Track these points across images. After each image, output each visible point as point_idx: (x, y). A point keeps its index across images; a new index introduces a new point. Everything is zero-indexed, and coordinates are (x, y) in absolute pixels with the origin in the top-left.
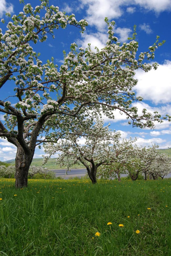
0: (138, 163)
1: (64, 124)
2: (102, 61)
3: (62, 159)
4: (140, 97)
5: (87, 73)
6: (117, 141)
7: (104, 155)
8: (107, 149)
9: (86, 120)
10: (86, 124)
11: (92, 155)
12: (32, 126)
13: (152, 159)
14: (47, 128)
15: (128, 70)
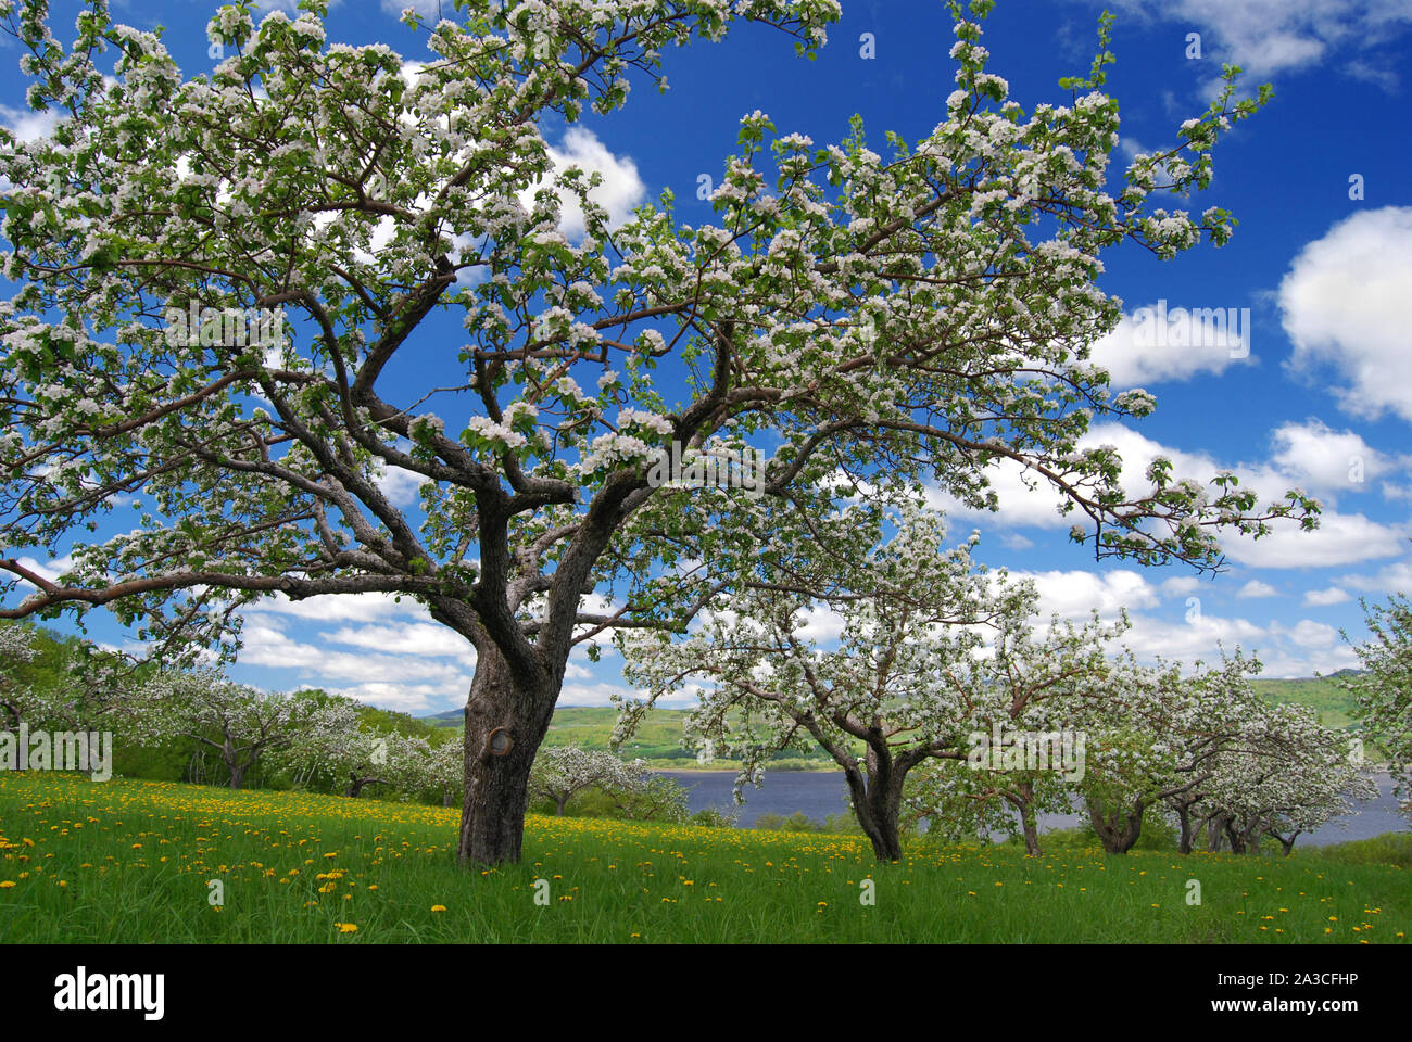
0: (1136, 755)
1: (729, 531)
2: (922, 202)
3: (714, 721)
4: (1137, 396)
5: (841, 267)
6: (1017, 628)
7: (945, 703)
8: (960, 669)
9: (843, 517)
10: (843, 535)
11: (876, 706)
12: (560, 541)
13: (1223, 735)
14: (638, 550)
15: (1061, 252)
